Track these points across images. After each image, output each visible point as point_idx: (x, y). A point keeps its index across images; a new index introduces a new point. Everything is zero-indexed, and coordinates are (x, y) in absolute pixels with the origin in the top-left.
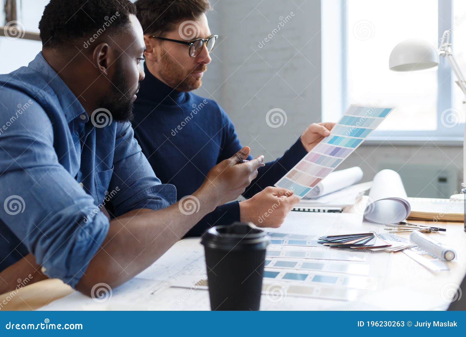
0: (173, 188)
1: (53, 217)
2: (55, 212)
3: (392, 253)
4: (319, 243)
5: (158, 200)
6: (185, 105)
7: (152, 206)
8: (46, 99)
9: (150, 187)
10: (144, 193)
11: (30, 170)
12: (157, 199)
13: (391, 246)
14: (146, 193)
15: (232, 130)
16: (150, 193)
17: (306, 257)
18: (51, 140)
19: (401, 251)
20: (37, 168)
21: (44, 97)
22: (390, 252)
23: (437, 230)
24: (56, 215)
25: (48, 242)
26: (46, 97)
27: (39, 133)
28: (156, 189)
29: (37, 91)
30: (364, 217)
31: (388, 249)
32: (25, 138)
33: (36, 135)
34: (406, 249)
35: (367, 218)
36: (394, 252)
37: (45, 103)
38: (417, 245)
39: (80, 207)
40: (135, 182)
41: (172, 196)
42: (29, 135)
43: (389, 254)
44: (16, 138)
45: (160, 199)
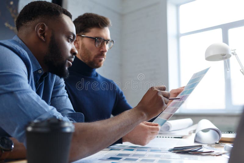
0: (82, 115)
4: (169, 151)
6: (95, 78)
8: (25, 55)
9: (67, 113)
13: (213, 152)
15: (122, 94)
17: (161, 157)
28: (71, 115)
30: (195, 140)
35: (196, 140)
36: (217, 156)
41: (81, 120)
43: (213, 157)
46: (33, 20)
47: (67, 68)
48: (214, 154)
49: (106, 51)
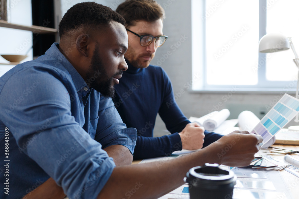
0: (135, 130)
1: (71, 164)
2: (73, 160)
3: (279, 171)
5: (126, 139)
7: (122, 142)
9: (120, 130)
10: (117, 133)
11: (55, 130)
12: (125, 137)
13: (277, 166)
14: (118, 133)
16: (120, 134)
18: (69, 106)
19: (283, 169)
20: (60, 128)
21: (65, 76)
22: (278, 170)
23: (295, 152)
24: (73, 162)
25: (68, 181)
26: (66, 76)
27: (63, 102)
28: (124, 131)
29: (61, 72)
31: (276, 168)
32: (53, 106)
33: (61, 103)
34: (286, 167)
37: (66, 80)
38: (290, 164)
39: (90, 154)
40: (111, 125)
41: (134, 136)
42: (56, 104)
43: (277, 172)
44: (46, 106)
45: (127, 138)
46: (76, 29)
47: (112, 87)
48: (278, 169)
49: (154, 51)
